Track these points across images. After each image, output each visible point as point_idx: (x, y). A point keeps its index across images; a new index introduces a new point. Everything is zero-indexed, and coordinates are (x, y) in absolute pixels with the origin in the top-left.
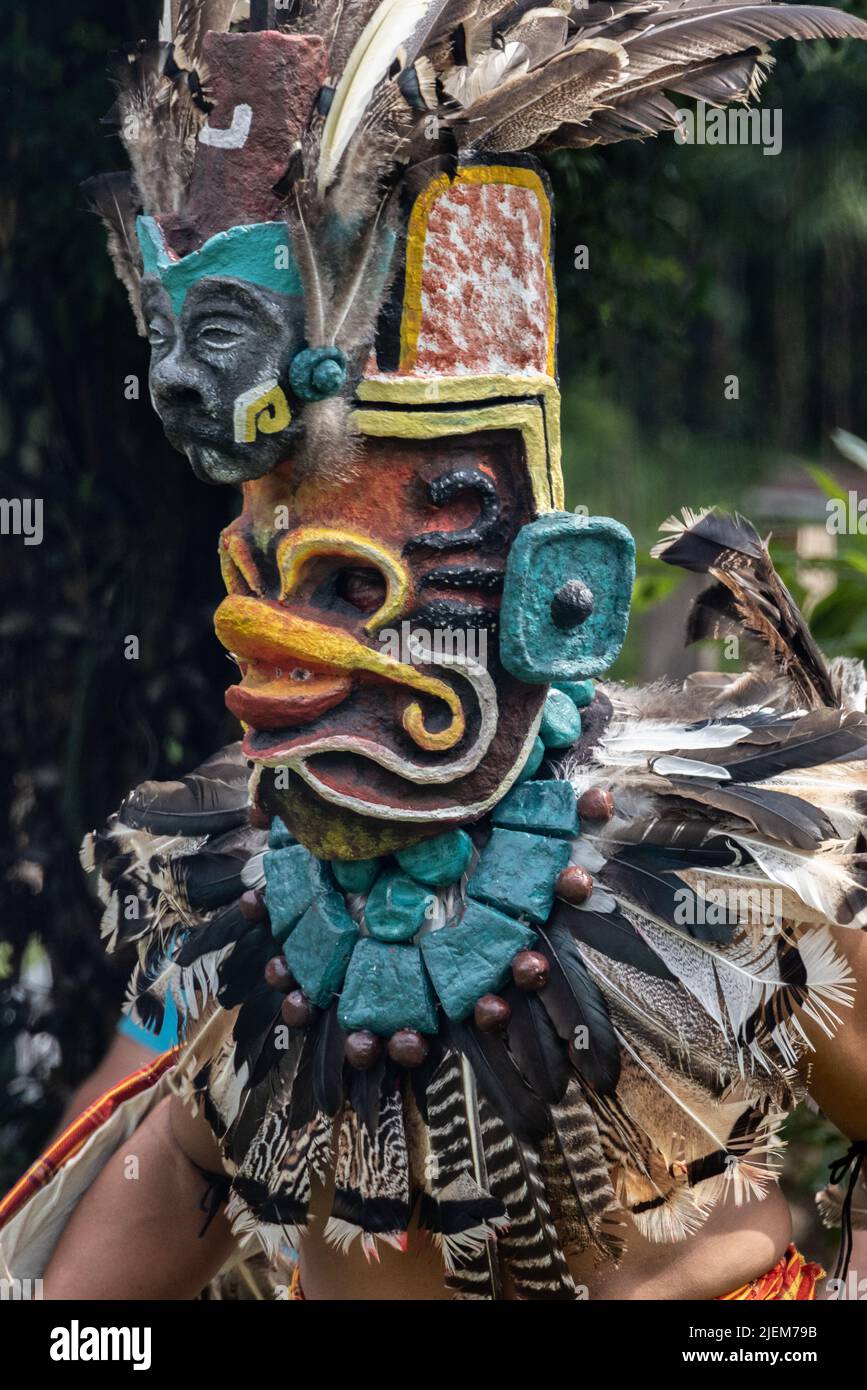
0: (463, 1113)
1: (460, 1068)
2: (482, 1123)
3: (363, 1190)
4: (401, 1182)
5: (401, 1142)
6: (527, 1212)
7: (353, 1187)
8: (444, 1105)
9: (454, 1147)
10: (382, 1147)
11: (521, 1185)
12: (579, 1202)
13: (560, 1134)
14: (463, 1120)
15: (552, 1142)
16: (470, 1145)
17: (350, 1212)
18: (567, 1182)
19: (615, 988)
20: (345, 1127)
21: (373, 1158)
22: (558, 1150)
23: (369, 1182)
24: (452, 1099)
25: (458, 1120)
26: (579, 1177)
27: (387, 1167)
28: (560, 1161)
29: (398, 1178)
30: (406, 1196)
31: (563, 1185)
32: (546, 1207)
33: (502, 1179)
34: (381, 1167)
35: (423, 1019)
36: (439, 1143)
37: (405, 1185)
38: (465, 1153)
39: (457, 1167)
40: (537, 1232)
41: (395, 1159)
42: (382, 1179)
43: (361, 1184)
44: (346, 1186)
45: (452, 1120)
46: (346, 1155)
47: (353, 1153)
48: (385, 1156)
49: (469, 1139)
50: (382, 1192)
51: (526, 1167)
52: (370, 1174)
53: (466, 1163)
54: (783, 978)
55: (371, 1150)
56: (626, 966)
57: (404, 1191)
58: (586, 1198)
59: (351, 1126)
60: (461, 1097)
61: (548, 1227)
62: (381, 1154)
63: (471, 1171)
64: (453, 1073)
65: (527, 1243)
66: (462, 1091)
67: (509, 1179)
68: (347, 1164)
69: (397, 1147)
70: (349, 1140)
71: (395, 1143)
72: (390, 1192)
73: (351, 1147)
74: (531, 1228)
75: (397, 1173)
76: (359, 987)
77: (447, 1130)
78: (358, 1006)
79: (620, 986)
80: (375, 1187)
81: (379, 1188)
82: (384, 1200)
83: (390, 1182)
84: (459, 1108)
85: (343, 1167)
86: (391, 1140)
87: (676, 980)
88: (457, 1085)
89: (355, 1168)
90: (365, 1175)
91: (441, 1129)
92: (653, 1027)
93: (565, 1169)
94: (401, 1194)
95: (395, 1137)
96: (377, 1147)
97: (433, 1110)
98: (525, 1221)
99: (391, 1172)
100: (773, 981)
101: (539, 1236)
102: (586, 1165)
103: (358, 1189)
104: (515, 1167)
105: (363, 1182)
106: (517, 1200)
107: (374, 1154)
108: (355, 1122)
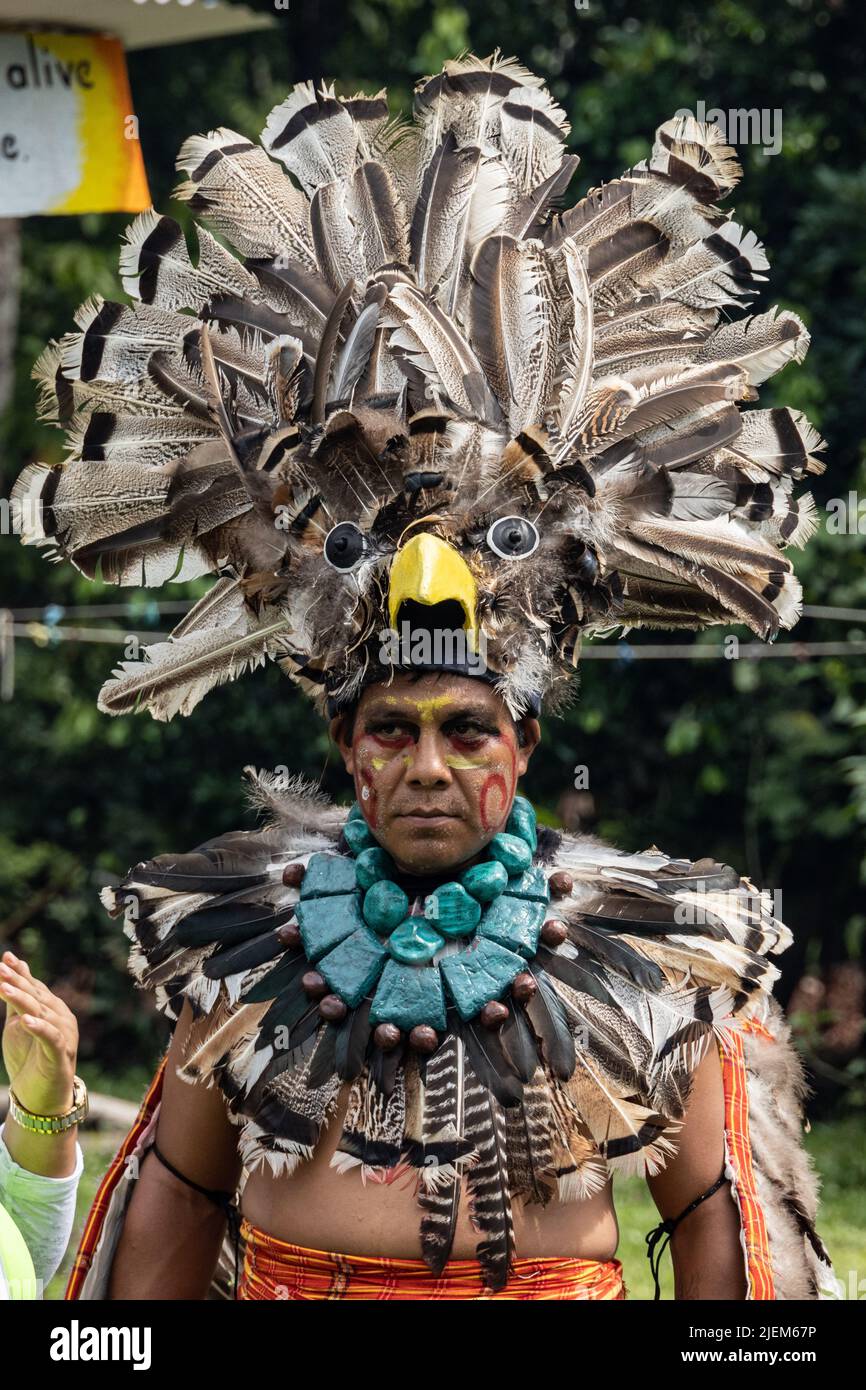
0: (455, 1081)
1: (456, 1051)
2: (466, 1090)
3: (367, 1134)
4: (396, 1132)
5: (401, 1104)
6: (491, 1158)
7: (359, 1131)
8: (441, 1074)
9: (444, 1104)
10: (385, 1106)
11: (490, 1137)
12: (530, 1156)
13: (525, 1104)
14: (454, 1086)
15: (518, 1110)
16: (456, 1104)
17: (354, 1148)
18: (523, 1140)
19: (576, 1009)
20: (356, 1089)
21: (377, 1113)
22: (522, 1115)
23: (372, 1129)
24: (447, 1071)
25: (450, 1085)
26: (534, 1138)
27: (387, 1121)
28: (522, 1124)
29: (395, 1129)
30: (399, 1142)
31: (520, 1143)
32: (504, 1156)
33: (475, 1133)
34: (383, 1120)
35: (438, 1019)
36: (431, 1101)
37: (399, 1135)
38: (452, 1109)
39: (444, 1119)
40: (495, 1173)
41: (394, 1116)
42: (382, 1128)
43: (366, 1130)
44: (353, 1129)
45: (445, 1085)
46: (356, 1108)
47: (362, 1108)
48: (387, 1113)
49: (456, 1099)
50: (381, 1138)
51: (496, 1125)
52: (374, 1124)
53: (451, 1116)
54: (696, 1016)
55: (376, 1108)
56: (585, 994)
57: (398, 1138)
58: (536, 1154)
59: (361, 1089)
60: (454, 1070)
61: (504, 1171)
62: (384, 1111)
63: (455, 1122)
64: (450, 1053)
65: (486, 1182)
66: (456, 1066)
67: (481, 1132)
68: (356, 1115)
69: (397, 1108)
70: (359, 1098)
71: (395, 1104)
72: (388, 1138)
73: (360, 1103)
74: (491, 1171)
75: (394, 1126)
76: (389, 992)
77: (440, 1092)
78: (388, 1005)
79: (580, 1008)
80: (377, 1133)
81: (379, 1134)
82: (383, 1143)
83: (388, 1131)
84: (452, 1077)
85: (352, 1116)
86: (392, 1102)
87: (619, 1008)
88: (452, 1061)
89: (362, 1118)
90: (370, 1124)
91: (435, 1091)
92: (601, 1040)
93: (524, 1131)
94: (395, 1141)
95: (396, 1100)
96: (381, 1106)
97: (430, 1077)
98: (488, 1165)
99: (389, 1124)
100: (689, 1016)
101: (497, 1177)
102: (540, 1130)
103: (364, 1133)
104: (488, 1124)
105: (368, 1128)
106: (485, 1148)
107: (378, 1110)
108: (365, 1085)
